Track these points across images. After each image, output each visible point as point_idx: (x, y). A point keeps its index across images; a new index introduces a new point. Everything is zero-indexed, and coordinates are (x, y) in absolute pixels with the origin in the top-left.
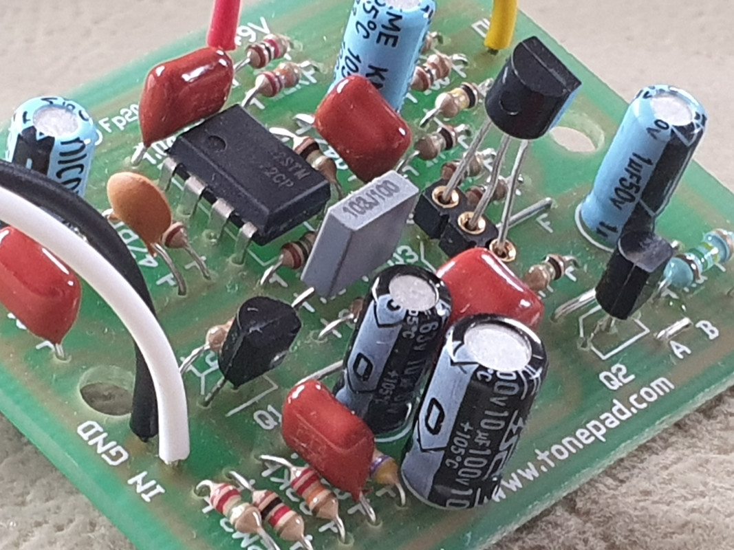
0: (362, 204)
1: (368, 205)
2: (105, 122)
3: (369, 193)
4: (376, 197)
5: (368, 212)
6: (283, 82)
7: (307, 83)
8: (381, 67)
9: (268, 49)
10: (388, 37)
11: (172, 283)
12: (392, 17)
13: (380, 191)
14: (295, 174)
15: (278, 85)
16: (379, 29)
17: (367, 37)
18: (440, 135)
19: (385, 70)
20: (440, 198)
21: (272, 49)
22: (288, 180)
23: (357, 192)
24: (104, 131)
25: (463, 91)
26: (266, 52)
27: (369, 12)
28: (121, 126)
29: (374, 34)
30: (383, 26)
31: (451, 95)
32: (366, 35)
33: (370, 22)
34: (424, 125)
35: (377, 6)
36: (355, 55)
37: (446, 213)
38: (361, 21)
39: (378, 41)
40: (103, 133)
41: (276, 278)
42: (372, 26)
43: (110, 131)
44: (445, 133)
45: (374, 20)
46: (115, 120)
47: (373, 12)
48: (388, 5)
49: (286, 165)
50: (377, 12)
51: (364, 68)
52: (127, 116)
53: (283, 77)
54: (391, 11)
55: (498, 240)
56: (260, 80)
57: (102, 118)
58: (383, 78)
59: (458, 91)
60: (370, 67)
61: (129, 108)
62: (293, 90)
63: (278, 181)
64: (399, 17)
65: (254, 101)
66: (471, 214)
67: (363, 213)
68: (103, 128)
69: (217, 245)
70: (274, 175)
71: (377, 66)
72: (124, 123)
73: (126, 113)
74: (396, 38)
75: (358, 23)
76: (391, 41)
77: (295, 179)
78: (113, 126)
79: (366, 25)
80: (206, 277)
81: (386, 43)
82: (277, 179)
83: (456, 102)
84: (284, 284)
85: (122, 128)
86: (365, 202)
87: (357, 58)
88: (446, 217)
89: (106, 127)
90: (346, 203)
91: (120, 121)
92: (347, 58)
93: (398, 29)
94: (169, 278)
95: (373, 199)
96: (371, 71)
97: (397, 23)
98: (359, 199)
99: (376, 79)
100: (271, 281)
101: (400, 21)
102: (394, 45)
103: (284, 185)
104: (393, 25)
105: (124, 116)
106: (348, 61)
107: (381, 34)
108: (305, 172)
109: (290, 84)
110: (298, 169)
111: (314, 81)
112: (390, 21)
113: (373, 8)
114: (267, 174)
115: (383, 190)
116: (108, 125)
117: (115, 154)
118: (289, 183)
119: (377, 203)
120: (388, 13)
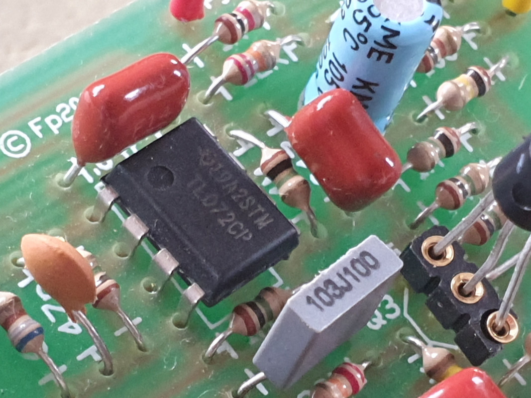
0: (330, 291)
1: (337, 292)
2: (36, 124)
3: (342, 272)
4: (349, 278)
5: (337, 302)
6: (255, 67)
7: (286, 62)
8: (371, 81)
9: (240, 21)
10: (381, 54)
11: (97, 357)
12: (388, 33)
13: (354, 268)
14: (255, 222)
15: (249, 73)
16: (371, 44)
17: (357, 48)
18: (439, 143)
19: (377, 85)
20: (430, 251)
21: (245, 22)
22: (247, 231)
23: (326, 271)
24: (33, 137)
25: (471, 79)
26: (238, 26)
27: (361, 23)
28: (55, 129)
29: (365, 49)
30: (375, 42)
31: (455, 84)
32: (354, 46)
33: (359, 35)
34: (421, 120)
35: (369, 18)
36: (341, 64)
37: (436, 274)
38: (349, 29)
39: (369, 55)
40: (32, 140)
41: (226, 347)
42: (362, 39)
43: (40, 135)
44: (445, 140)
45: (366, 34)
46: (48, 120)
47: (365, 25)
48: (384, 16)
49: (246, 207)
50: (369, 25)
51: (350, 79)
52: (64, 114)
53: (254, 62)
54: (386, 25)
55: (498, 314)
56: (229, 67)
57: (33, 118)
58: (372, 92)
59: (464, 80)
60: (358, 79)
61: (67, 103)
62: (268, 73)
63: (234, 233)
64: (396, 33)
65: (222, 90)
66: (469, 276)
67: (330, 304)
68: (33, 132)
69: (156, 300)
70: (231, 223)
71: (365, 79)
72: (60, 124)
73: (63, 109)
74: (391, 56)
75: (345, 30)
76: (385, 58)
77: (254, 228)
78: (46, 130)
79: (355, 37)
80: (140, 348)
81: (379, 59)
82: (233, 229)
83: (462, 93)
84: (234, 355)
85: (56, 132)
86: (335, 287)
87: (343, 67)
88: (436, 280)
89: (37, 130)
90: (309, 289)
91: (54, 122)
92: (331, 62)
93: (393, 46)
94: (92, 351)
95: (346, 281)
96: (358, 83)
97: (392, 40)
98: (328, 282)
99: (365, 92)
100: (219, 351)
101: (396, 38)
102: (388, 61)
103: (241, 238)
104: (387, 42)
105: (59, 114)
106: (332, 65)
107: (372, 50)
108: (268, 219)
109: (263, 68)
110: (260, 214)
111: (295, 58)
112: (385, 37)
113: (365, 19)
114: (222, 222)
115: (359, 266)
116: (39, 127)
117: (45, 169)
118: (247, 235)
119: (349, 287)
120: (383, 27)
